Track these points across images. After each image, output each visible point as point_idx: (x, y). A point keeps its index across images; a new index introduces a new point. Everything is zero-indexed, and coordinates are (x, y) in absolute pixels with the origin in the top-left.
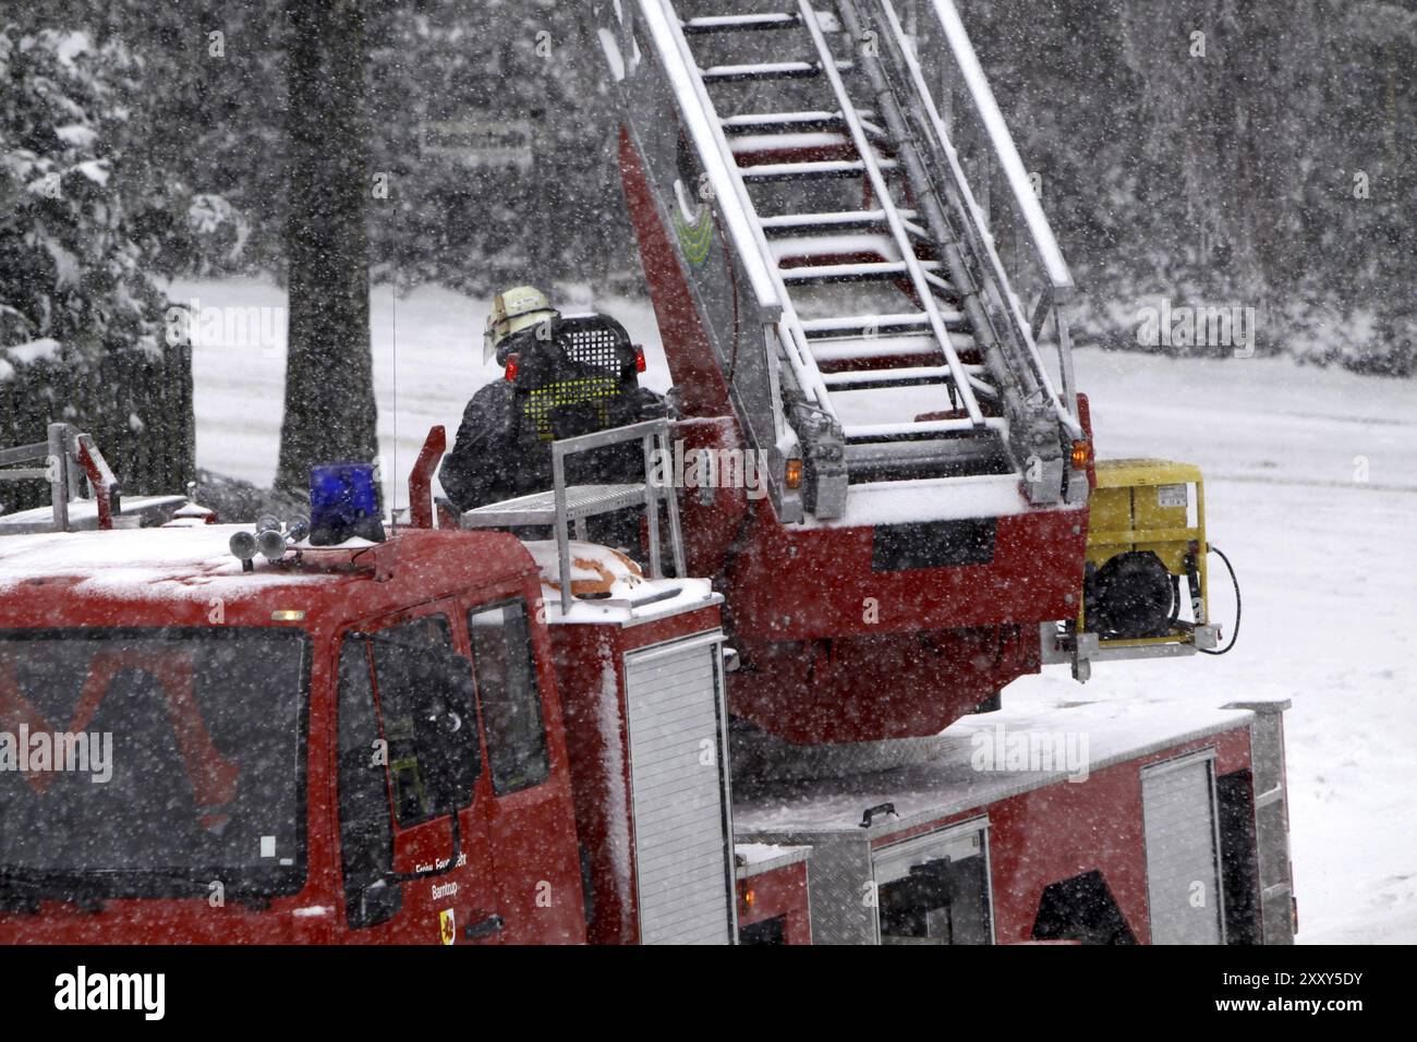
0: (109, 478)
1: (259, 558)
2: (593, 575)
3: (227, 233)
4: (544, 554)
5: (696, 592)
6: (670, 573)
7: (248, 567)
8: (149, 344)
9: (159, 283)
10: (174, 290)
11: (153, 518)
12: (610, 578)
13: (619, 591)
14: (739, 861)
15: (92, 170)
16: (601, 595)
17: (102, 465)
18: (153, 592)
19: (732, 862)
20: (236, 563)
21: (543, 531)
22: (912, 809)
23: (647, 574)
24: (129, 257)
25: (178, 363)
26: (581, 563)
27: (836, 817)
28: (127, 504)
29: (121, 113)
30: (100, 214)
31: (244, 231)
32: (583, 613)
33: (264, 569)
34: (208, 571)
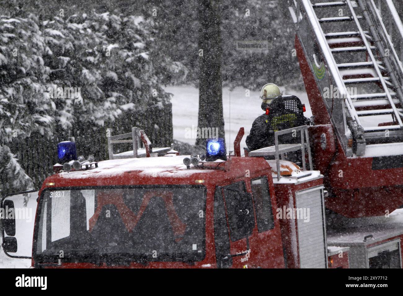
0: (149, 143)
1: (191, 165)
2: (287, 170)
3: (182, 72)
4: (272, 164)
5: (316, 174)
6: (308, 169)
7: (188, 168)
8: (160, 105)
9: (163, 87)
10: (167, 89)
11: (161, 154)
12: (291, 171)
13: (294, 174)
14: (329, 251)
15: (144, 55)
16: (287, 175)
17: (147, 139)
18: (161, 175)
19: (326, 251)
20: (185, 167)
22: (378, 236)
23: (302, 170)
24: (154, 80)
25: (168, 111)
26: (283, 166)
27: (357, 238)
28: (154, 150)
29: (152, 39)
30: (147, 67)
31: (186, 72)
32: (284, 181)
33: (193, 168)
34: (177, 169)
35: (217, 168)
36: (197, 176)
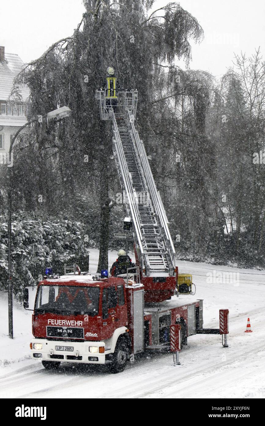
0: (80, 270)
1: (95, 279)
2: (130, 283)
3: (93, 244)
4: (125, 280)
5: (141, 285)
6: (138, 283)
7: (94, 280)
8: (85, 255)
9: (86, 249)
10: (88, 250)
11: (84, 274)
12: (132, 283)
13: (133, 285)
14: (144, 314)
15: (79, 237)
16: (131, 285)
17: (79, 268)
18: (84, 282)
19: (143, 314)
20: (93, 280)
21: (125, 278)
22: (163, 309)
23: (136, 283)
24: (83, 246)
25: (88, 257)
26: (129, 282)
27: (156, 310)
28: (81, 273)
29: (83, 231)
30: (80, 241)
31: (95, 244)
32: (129, 287)
33: (96, 280)
34: (90, 280)
35: (104, 281)
36: (96, 284)
